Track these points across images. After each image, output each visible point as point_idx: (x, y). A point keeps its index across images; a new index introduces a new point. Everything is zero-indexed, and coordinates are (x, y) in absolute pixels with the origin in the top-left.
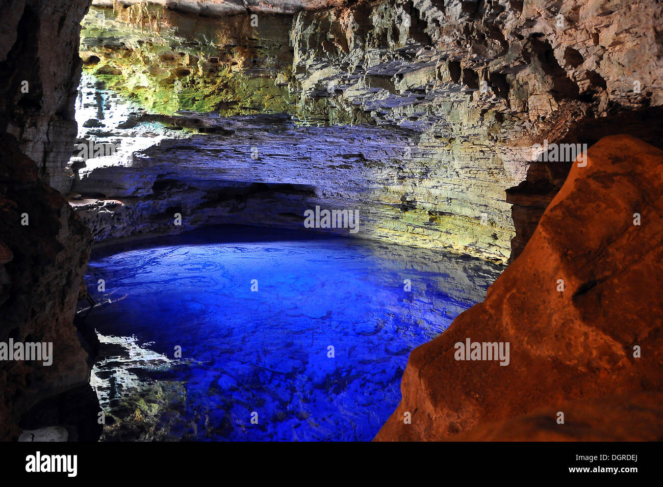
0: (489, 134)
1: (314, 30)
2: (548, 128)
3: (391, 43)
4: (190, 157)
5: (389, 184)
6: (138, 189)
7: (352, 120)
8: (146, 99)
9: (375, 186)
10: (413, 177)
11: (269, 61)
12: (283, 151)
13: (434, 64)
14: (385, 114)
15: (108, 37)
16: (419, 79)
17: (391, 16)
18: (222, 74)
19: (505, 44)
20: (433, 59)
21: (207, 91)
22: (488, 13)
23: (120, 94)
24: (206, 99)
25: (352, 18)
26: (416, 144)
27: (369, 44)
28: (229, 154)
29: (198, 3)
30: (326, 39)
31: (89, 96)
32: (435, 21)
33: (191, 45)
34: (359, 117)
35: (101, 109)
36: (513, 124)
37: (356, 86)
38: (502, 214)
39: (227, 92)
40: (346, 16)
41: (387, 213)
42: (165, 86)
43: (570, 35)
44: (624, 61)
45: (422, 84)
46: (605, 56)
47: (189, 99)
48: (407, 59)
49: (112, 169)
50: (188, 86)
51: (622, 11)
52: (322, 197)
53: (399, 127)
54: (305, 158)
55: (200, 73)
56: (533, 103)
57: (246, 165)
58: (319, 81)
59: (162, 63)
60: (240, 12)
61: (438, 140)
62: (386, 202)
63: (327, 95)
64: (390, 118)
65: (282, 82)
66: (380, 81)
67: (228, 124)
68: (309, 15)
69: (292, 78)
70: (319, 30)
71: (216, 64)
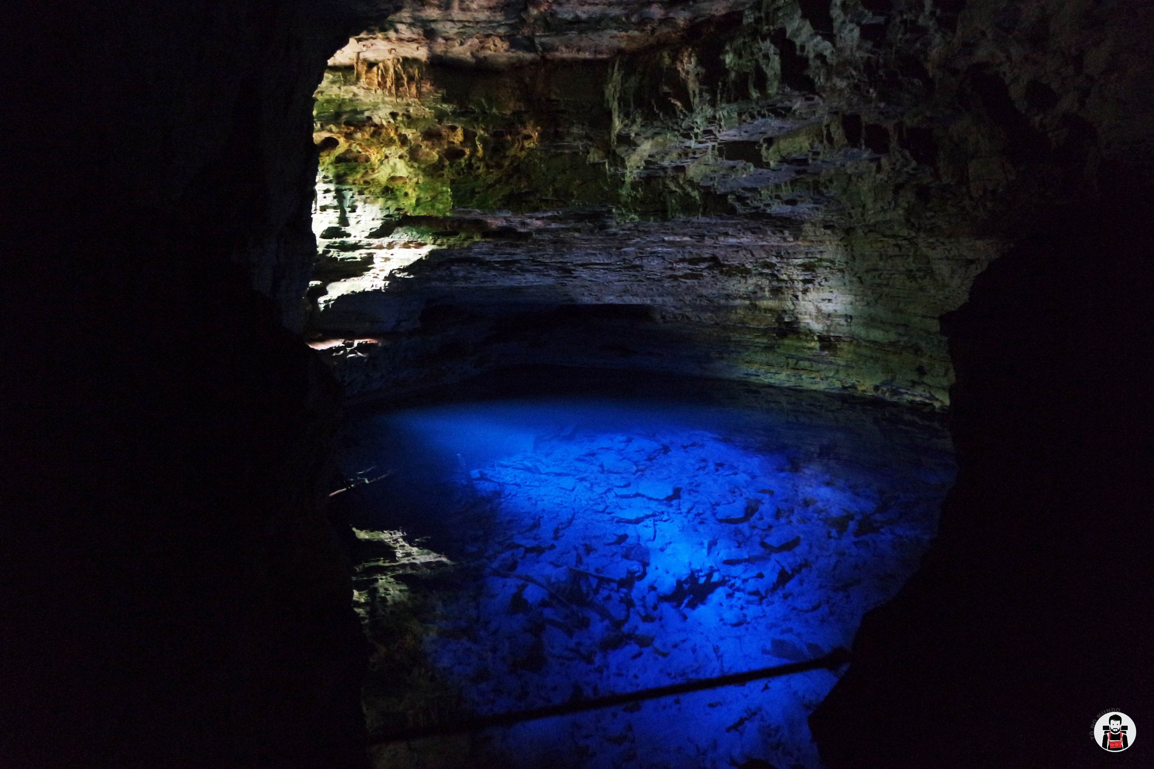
0: (908, 220)
1: (640, 83)
2: (1002, 207)
3: (755, 94)
4: (470, 273)
5: (757, 299)
6: (399, 322)
7: (701, 210)
8: (406, 194)
9: (738, 302)
10: (792, 288)
11: (576, 130)
12: (602, 259)
13: (819, 120)
14: (747, 198)
15: (348, 109)
16: (801, 144)
17: (752, 54)
18: (512, 152)
19: (929, 83)
20: (819, 113)
21: (491, 179)
22: (901, 39)
23: (368, 190)
24: (490, 190)
25: (694, 60)
26: (796, 239)
27: (722, 97)
28: (526, 267)
29: (472, 54)
30: (657, 93)
31: (327, 195)
32: (820, 56)
33: (463, 114)
34: (711, 205)
35: (343, 212)
36: (945, 204)
37: (704, 159)
38: (932, 336)
39: (519, 178)
40: (685, 60)
41: (757, 340)
42: (432, 176)
43: (1036, 62)
44: (1127, 96)
45: (803, 150)
46: (1094, 90)
47: (466, 192)
48: (779, 115)
49: (364, 293)
50: (464, 173)
51: (1123, 20)
52: (661, 321)
53: (770, 216)
54: (635, 267)
55: (480, 152)
56: (976, 170)
57: (549, 281)
58: (650, 156)
59: (425, 142)
60: (533, 62)
61: (829, 232)
62: (754, 325)
63: (662, 174)
64: (756, 204)
65: (597, 160)
66: (740, 151)
67: (523, 224)
68: (631, 60)
69: (610, 154)
70: (646, 81)
71: (501, 140)
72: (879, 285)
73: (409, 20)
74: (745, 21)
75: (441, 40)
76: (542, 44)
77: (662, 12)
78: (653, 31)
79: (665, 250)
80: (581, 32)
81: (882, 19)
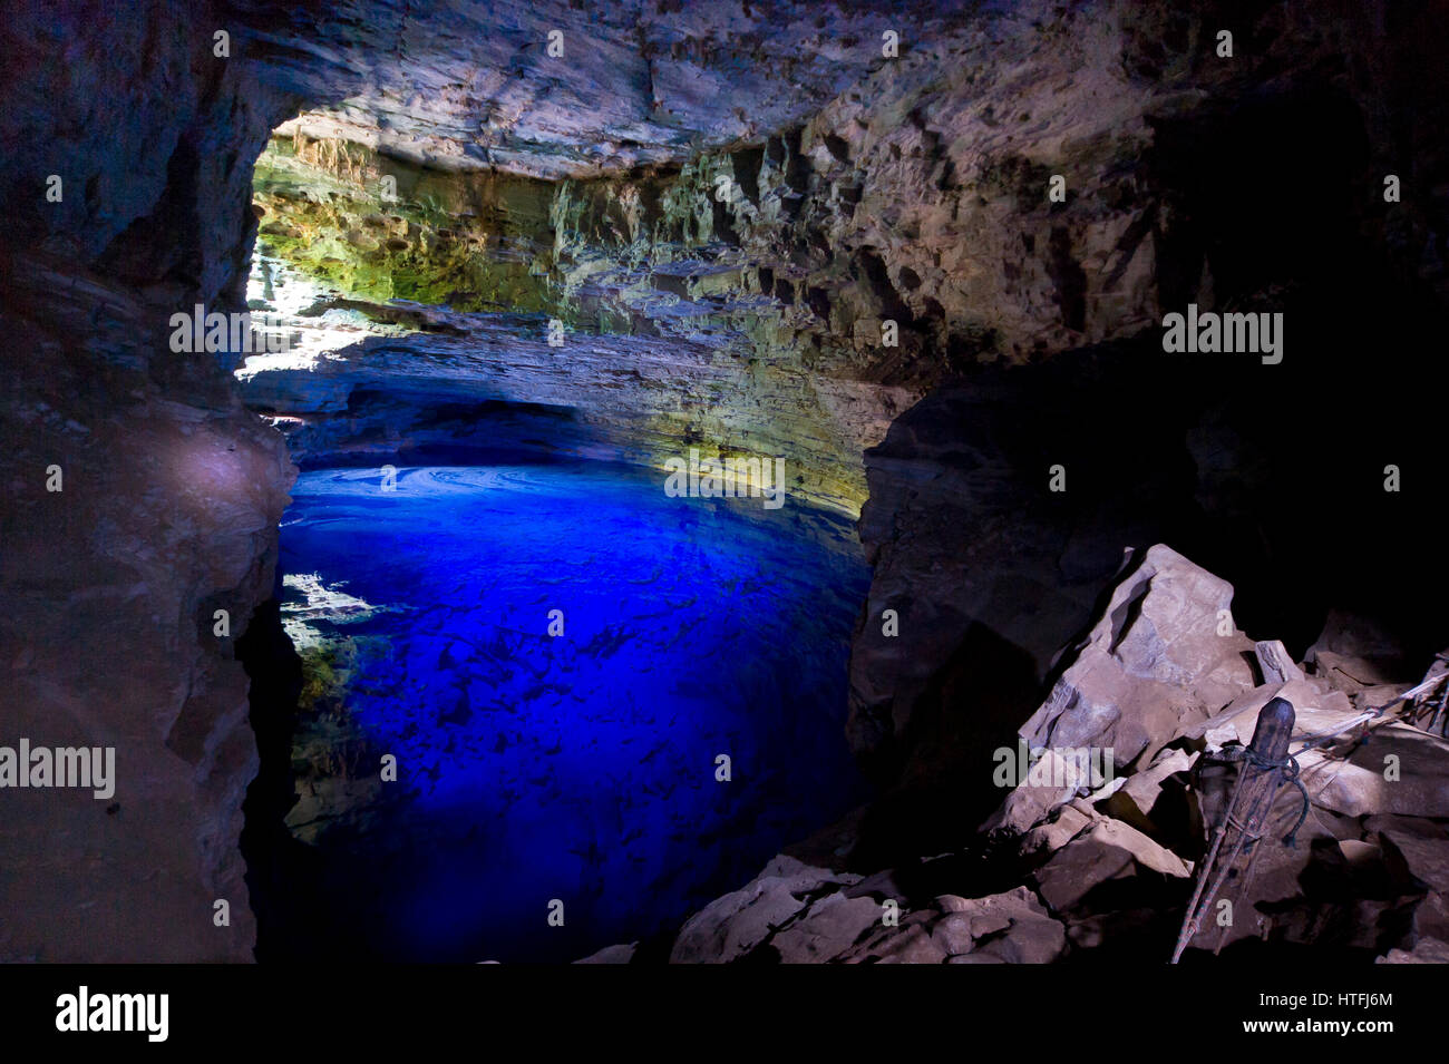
0: (803, 360)
1: (586, 209)
2: (878, 361)
3: (688, 238)
4: (404, 362)
5: (670, 410)
6: (326, 402)
7: (630, 330)
8: (342, 277)
9: (653, 411)
10: (700, 403)
11: (521, 242)
12: (534, 362)
13: (739, 268)
14: (670, 324)
15: (281, 180)
16: (721, 285)
17: (688, 203)
18: (455, 253)
19: (829, 254)
20: (740, 262)
21: (434, 275)
22: (812, 215)
23: (300, 266)
24: (433, 286)
25: (636, 198)
26: (708, 363)
27: (659, 235)
28: (461, 362)
29: (423, 151)
30: (601, 221)
32: (746, 217)
33: (410, 208)
34: (639, 326)
35: (269, 285)
36: (834, 351)
37: (638, 286)
39: (463, 280)
40: (628, 196)
41: (666, 445)
42: (371, 263)
43: (908, 253)
44: (968, 290)
45: (723, 291)
46: (946, 281)
47: (408, 284)
48: (706, 259)
49: (289, 372)
50: (406, 265)
52: (583, 422)
53: (687, 342)
54: (563, 372)
55: (424, 248)
56: (859, 327)
57: (483, 377)
58: (589, 276)
59: (366, 229)
60: (482, 171)
61: (735, 360)
62: (665, 432)
63: (599, 294)
64: (677, 330)
65: (538, 272)
66: (670, 282)
67: (463, 322)
68: (578, 186)
69: (552, 269)
70: (591, 209)
71: (446, 239)
72: (773, 409)
73: (365, 107)
74: (683, 174)
75: (393, 132)
76: (495, 156)
77: (613, 150)
78: (601, 165)
79: (593, 360)
80: (534, 153)
81: (799, 196)
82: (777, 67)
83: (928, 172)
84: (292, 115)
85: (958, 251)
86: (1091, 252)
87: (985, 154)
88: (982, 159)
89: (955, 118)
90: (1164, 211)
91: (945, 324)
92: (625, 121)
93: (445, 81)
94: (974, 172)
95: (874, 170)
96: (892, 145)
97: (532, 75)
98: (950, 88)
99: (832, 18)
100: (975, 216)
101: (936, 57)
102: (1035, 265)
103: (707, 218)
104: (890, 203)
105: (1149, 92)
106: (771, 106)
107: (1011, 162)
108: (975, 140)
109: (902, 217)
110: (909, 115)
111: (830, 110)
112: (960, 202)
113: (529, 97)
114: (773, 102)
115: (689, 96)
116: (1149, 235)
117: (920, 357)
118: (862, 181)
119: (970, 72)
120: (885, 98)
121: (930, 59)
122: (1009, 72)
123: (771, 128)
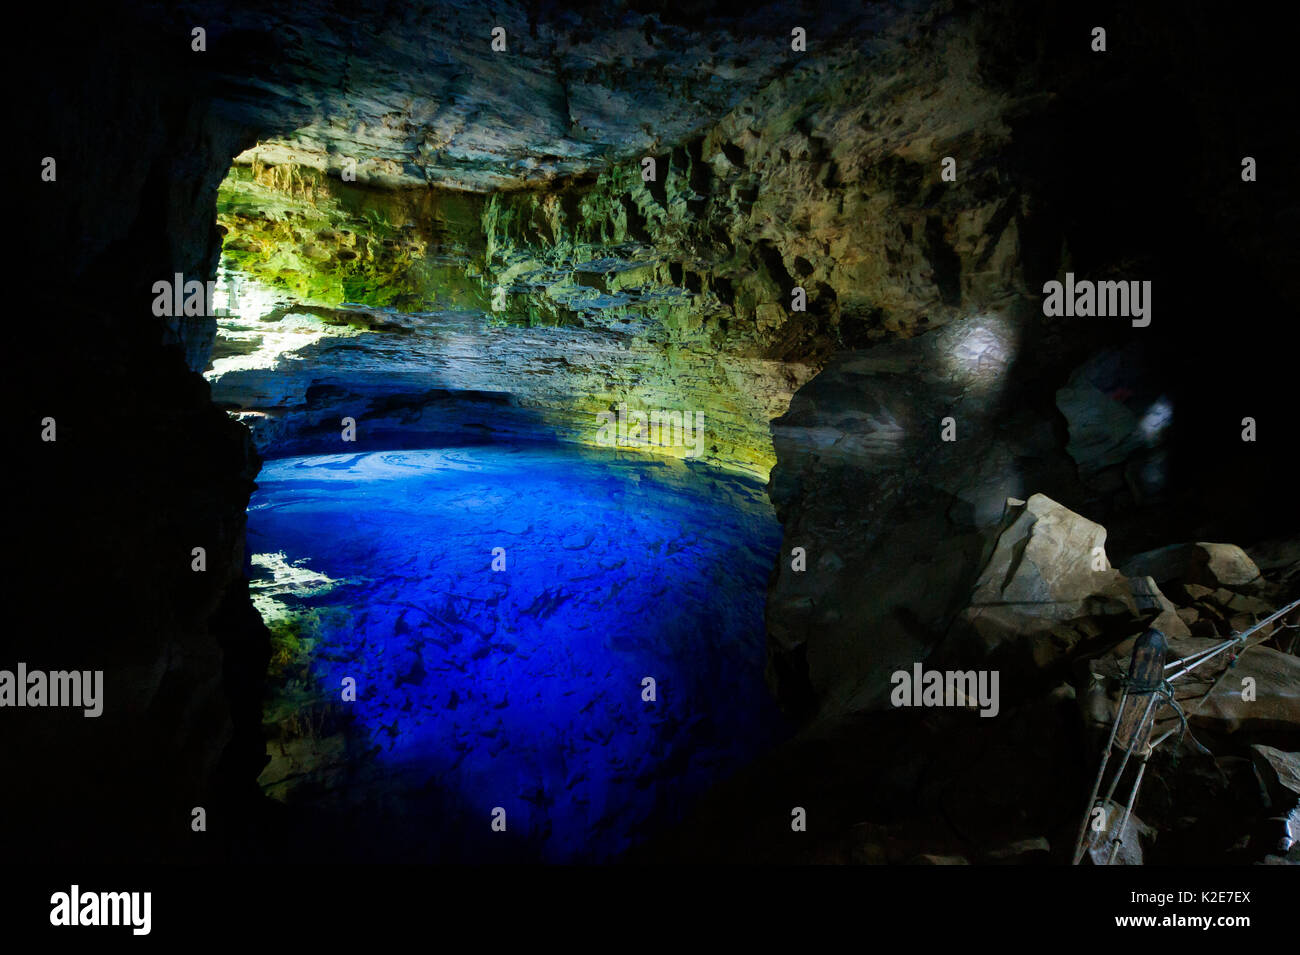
0: (712, 342)
1: (514, 217)
2: (779, 340)
3: (606, 239)
4: (356, 359)
5: (595, 392)
6: (286, 398)
7: (557, 321)
8: (298, 286)
9: (580, 393)
10: (622, 385)
11: (457, 248)
12: (472, 354)
13: (652, 264)
14: (593, 315)
15: (242, 202)
16: (636, 279)
17: (604, 208)
18: (398, 260)
19: (731, 248)
20: (652, 258)
21: (381, 280)
22: (714, 214)
23: (260, 278)
24: (380, 290)
25: (558, 206)
26: (627, 348)
27: (579, 238)
28: (407, 357)
29: (368, 172)
30: (528, 227)
32: (656, 218)
33: (357, 222)
34: (565, 318)
35: (233, 295)
36: (740, 333)
37: (562, 283)
39: (406, 284)
40: (551, 204)
42: (324, 272)
43: (801, 244)
44: (855, 274)
45: (638, 285)
46: (836, 268)
47: (358, 290)
48: (623, 257)
49: (253, 372)
50: (355, 273)
51: (854, 226)
52: (518, 406)
53: (608, 330)
54: (499, 362)
55: (371, 257)
56: (761, 312)
57: (426, 369)
58: (518, 276)
59: (319, 242)
60: (421, 187)
61: (651, 345)
64: (599, 320)
65: (474, 274)
66: (590, 279)
67: (407, 321)
68: (506, 197)
69: (486, 271)
70: (518, 217)
71: (390, 248)
72: (687, 387)
73: (315, 135)
74: (598, 183)
75: (340, 156)
76: (431, 173)
77: (536, 164)
78: (525, 178)
79: (525, 350)
80: (467, 169)
81: (702, 198)
82: (677, 87)
83: (814, 173)
84: (250, 145)
85: (845, 241)
86: (962, 237)
87: (865, 155)
88: (862, 160)
89: (836, 125)
90: (1025, 198)
91: (837, 306)
92: (546, 138)
93: (385, 110)
94: (856, 171)
95: (767, 173)
96: (781, 150)
97: (462, 102)
98: (831, 98)
99: (724, 42)
100: (858, 210)
101: (817, 73)
102: (913, 250)
103: (621, 221)
104: (783, 201)
105: (1005, 96)
106: (675, 120)
107: (888, 161)
108: (856, 144)
109: (794, 213)
110: (795, 124)
111: (726, 123)
112: (845, 198)
113: (460, 121)
114: (675, 117)
115: (601, 114)
116: (1013, 221)
117: (816, 336)
118: (757, 183)
119: (848, 85)
120: (773, 110)
121: (812, 74)
122: (882, 83)
123: (675, 140)
